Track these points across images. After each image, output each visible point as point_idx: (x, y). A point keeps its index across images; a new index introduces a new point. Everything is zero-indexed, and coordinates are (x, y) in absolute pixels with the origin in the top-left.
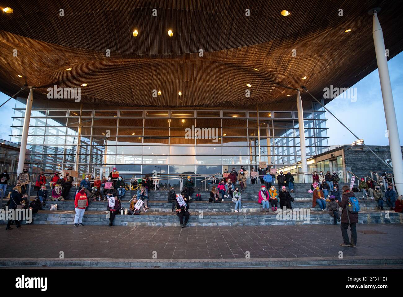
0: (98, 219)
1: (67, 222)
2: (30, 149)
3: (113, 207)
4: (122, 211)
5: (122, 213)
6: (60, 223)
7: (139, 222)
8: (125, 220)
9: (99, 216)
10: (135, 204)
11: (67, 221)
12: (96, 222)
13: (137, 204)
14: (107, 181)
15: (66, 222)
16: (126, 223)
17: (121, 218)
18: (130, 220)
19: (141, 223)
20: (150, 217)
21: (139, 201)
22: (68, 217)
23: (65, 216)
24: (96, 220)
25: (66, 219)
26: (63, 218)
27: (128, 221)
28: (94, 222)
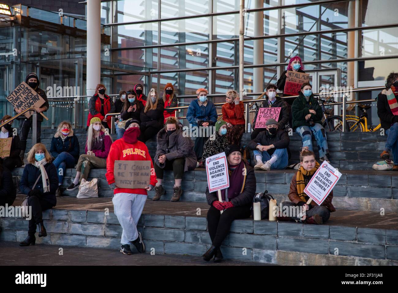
0: (177, 232)
1: (89, 240)
2: (141, 36)
3: (222, 191)
4: (257, 209)
5: (257, 216)
6: (70, 242)
7: (321, 253)
8: (266, 244)
9: (179, 222)
10: (308, 177)
11: (87, 236)
12: (171, 242)
13: (314, 179)
14: (266, 104)
15: (84, 238)
16: (269, 252)
17: (252, 234)
18: (286, 245)
19: (328, 259)
20: (364, 236)
21: (322, 170)
22: (90, 223)
23: (82, 218)
24: (171, 238)
25: (85, 230)
26: (77, 225)
27: (277, 248)
28: (167, 242)
